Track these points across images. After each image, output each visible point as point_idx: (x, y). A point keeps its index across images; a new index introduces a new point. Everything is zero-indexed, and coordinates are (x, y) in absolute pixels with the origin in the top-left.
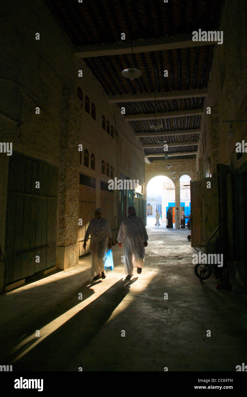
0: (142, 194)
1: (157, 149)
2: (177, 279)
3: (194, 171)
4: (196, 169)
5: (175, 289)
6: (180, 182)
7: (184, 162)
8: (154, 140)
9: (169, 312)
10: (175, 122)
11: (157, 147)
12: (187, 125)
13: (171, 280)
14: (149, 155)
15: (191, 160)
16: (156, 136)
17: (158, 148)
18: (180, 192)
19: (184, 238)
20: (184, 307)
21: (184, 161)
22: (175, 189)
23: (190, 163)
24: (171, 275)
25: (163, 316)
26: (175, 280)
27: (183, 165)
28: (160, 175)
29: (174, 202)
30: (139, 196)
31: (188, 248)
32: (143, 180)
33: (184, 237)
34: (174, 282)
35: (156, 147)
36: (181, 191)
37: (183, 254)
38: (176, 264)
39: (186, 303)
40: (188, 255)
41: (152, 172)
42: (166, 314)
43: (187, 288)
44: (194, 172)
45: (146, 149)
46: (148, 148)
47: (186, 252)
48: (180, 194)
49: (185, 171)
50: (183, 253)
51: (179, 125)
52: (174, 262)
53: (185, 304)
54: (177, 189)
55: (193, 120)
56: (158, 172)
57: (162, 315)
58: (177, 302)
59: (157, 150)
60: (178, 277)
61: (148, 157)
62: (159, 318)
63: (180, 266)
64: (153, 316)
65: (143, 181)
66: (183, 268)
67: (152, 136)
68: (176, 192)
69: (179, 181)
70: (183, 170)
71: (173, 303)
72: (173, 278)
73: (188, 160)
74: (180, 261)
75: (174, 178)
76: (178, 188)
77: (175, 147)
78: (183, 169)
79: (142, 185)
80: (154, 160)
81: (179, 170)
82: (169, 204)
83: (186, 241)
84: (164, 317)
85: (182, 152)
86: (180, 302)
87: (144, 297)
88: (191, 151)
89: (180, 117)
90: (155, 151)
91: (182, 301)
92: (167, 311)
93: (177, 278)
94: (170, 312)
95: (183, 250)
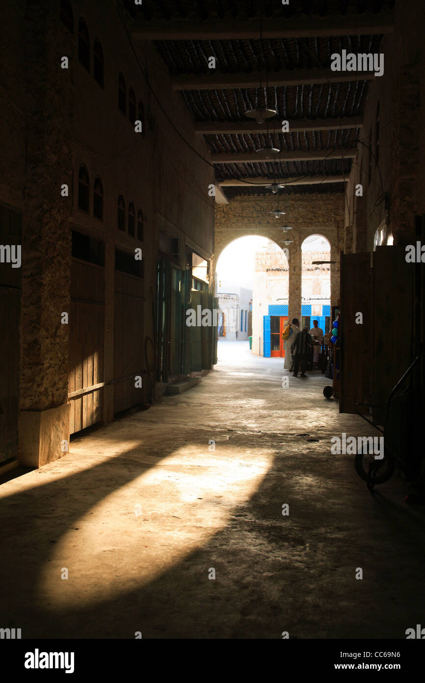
0: (208, 282)
1: (247, 167)
2: (314, 483)
3: (339, 224)
4: (343, 220)
5: (313, 503)
6: (302, 253)
7: (314, 200)
8: (241, 141)
9: (308, 549)
10: (299, 96)
11: (249, 162)
12: (329, 105)
13: (301, 486)
14: (225, 181)
15: (332, 198)
16: (249, 132)
17: (249, 165)
18: (300, 279)
19: (313, 394)
20: (339, 540)
21: (313, 198)
22: (290, 269)
23: (329, 204)
24: (299, 476)
25: (296, 558)
26: (311, 486)
27: (312, 210)
28: (253, 233)
29: (286, 302)
30: (199, 287)
31: (327, 415)
32: (211, 247)
33: (313, 392)
34: (307, 490)
35: (246, 162)
36: (303, 277)
37: (318, 430)
38: (305, 452)
39: (341, 531)
40: (331, 432)
41: (231, 227)
42: (303, 553)
43: (341, 501)
44: (338, 227)
45: (218, 164)
46: (223, 162)
47: (324, 424)
48: (300, 285)
49: (316, 226)
50: (316, 426)
51: (310, 104)
52: (301, 448)
53: (341, 533)
54: (294, 270)
55: (348, 94)
56: (247, 227)
57: (293, 556)
58: (323, 530)
59: (246, 169)
60: (316, 480)
61: (222, 187)
62: (288, 561)
63: (315, 456)
64: (275, 557)
65: (211, 250)
66: (323, 459)
67: (236, 133)
68: (290, 279)
69: (300, 250)
70: (310, 223)
71: (315, 532)
72: (304, 481)
73: (325, 196)
74: (314, 445)
75: (287, 243)
76: (297, 270)
77: (294, 162)
78: (311, 219)
79: (207, 259)
80: (236, 195)
81: (301, 221)
82: (271, 308)
83: (319, 401)
84: (299, 558)
85: (312, 174)
86: (329, 531)
87: (246, 520)
88: (336, 173)
89: (314, 85)
90: (241, 172)
91: (332, 527)
92: (303, 547)
93: (312, 481)
94: (310, 549)
95: (316, 421)
